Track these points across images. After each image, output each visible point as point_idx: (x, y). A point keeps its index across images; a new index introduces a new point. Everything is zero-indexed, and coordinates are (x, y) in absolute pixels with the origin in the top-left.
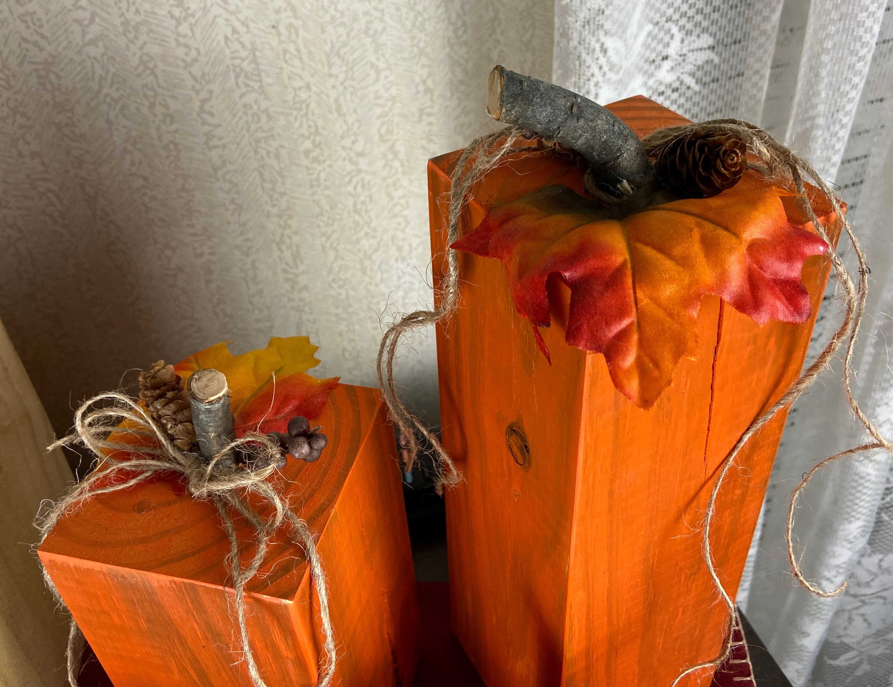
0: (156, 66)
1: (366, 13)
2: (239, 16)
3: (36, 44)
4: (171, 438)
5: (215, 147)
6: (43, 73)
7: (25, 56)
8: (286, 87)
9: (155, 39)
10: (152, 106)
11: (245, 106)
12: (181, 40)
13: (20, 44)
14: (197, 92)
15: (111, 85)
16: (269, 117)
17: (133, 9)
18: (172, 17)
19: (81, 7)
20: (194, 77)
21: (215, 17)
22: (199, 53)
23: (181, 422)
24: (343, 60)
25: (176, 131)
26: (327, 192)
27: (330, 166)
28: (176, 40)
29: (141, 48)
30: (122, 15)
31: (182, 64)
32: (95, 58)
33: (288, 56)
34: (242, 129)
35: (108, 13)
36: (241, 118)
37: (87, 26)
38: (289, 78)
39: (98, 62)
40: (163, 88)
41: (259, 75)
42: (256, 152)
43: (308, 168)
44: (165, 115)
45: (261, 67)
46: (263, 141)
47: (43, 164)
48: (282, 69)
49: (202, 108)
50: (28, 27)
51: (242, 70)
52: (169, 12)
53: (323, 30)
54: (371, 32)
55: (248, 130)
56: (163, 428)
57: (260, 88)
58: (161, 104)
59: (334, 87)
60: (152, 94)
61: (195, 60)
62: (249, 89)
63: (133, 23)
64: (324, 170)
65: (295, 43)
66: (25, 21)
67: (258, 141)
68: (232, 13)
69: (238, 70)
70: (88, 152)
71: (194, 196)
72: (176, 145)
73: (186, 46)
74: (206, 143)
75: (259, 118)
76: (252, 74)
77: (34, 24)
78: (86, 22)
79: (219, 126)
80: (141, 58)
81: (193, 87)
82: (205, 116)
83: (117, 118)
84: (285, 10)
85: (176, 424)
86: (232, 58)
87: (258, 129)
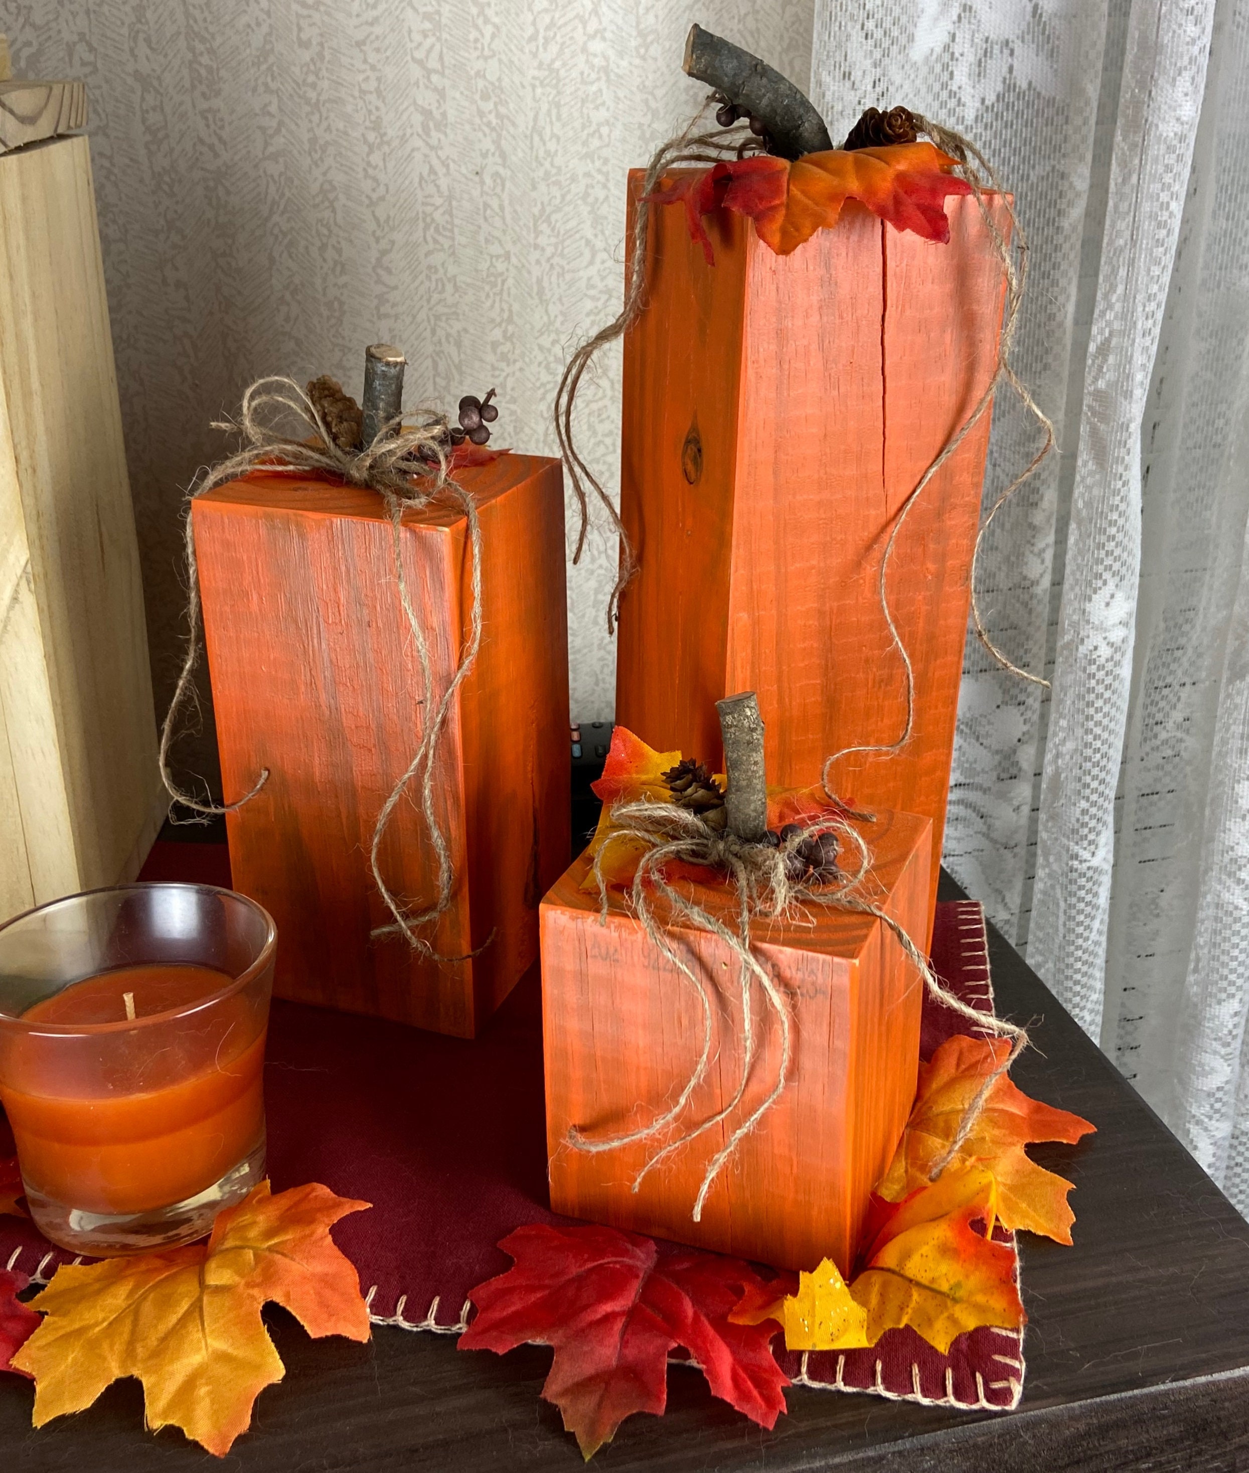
0: (336, 198)
1: (587, 175)
2: (440, 153)
3: (211, 147)
4: (335, 438)
5: (387, 316)
6: (211, 184)
7: (197, 159)
8: (481, 253)
9: (342, 165)
10: (323, 248)
11: (429, 267)
12: (370, 171)
13: (195, 145)
14: (377, 240)
15: (283, 213)
16: (456, 288)
17: (324, 124)
18: (365, 141)
19: (269, 114)
20: (377, 220)
21: (413, 150)
22: (387, 192)
23: (346, 422)
24: (553, 230)
25: (345, 285)
26: (513, 407)
27: (521, 369)
28: (365, 170)
29: (325, 174)
30: (310, 130)
31: (367, 202)
32: (272, 176)
33: (489, 212)
34: (422, 297)
35: (297, 124)
36: (422, 283)
37: (271, 136)
38: (487, 241)
39: (275, 182)
40: (340, 227)
41: (452, 231)
42: (434, 332)
43: (494, 368)
44: (336, 263)
45: (457, 221)
46: (444, 318)
47: (187, 298)
48: (479, 227)
49: (379, 260)
50: (208, 126)
51: (433, 220)
52: (363, 135)
53: (534, 188)
54: (591, 200)
55: (429, 301)
56: (327, 425)
57: (450, 247)
58: (333, 246)
60: (326, 232)
61: (382, 198)
62: (438, 246)
63: (322, 142)
64: (514, 373)
65: (499, 197)
66: (206, 119)
67: (438, 318)
68: (432, 148)
69: (428, 220)
70: (240, 293)
71: (350, 377)
72: (342, 304)
73: (375, 180)
74: (377, 308)
75: (443, 285)
76: (444, 228)
77: (216, 124)
78: (270, 132)
79: (395, 288)
80: (322, 185)
81: (374, 232)
82: (381, 272)
83: (280, 256)
84: (493, 154)
85: (341, 422)
86: (424, 204)
87: (440, 301)
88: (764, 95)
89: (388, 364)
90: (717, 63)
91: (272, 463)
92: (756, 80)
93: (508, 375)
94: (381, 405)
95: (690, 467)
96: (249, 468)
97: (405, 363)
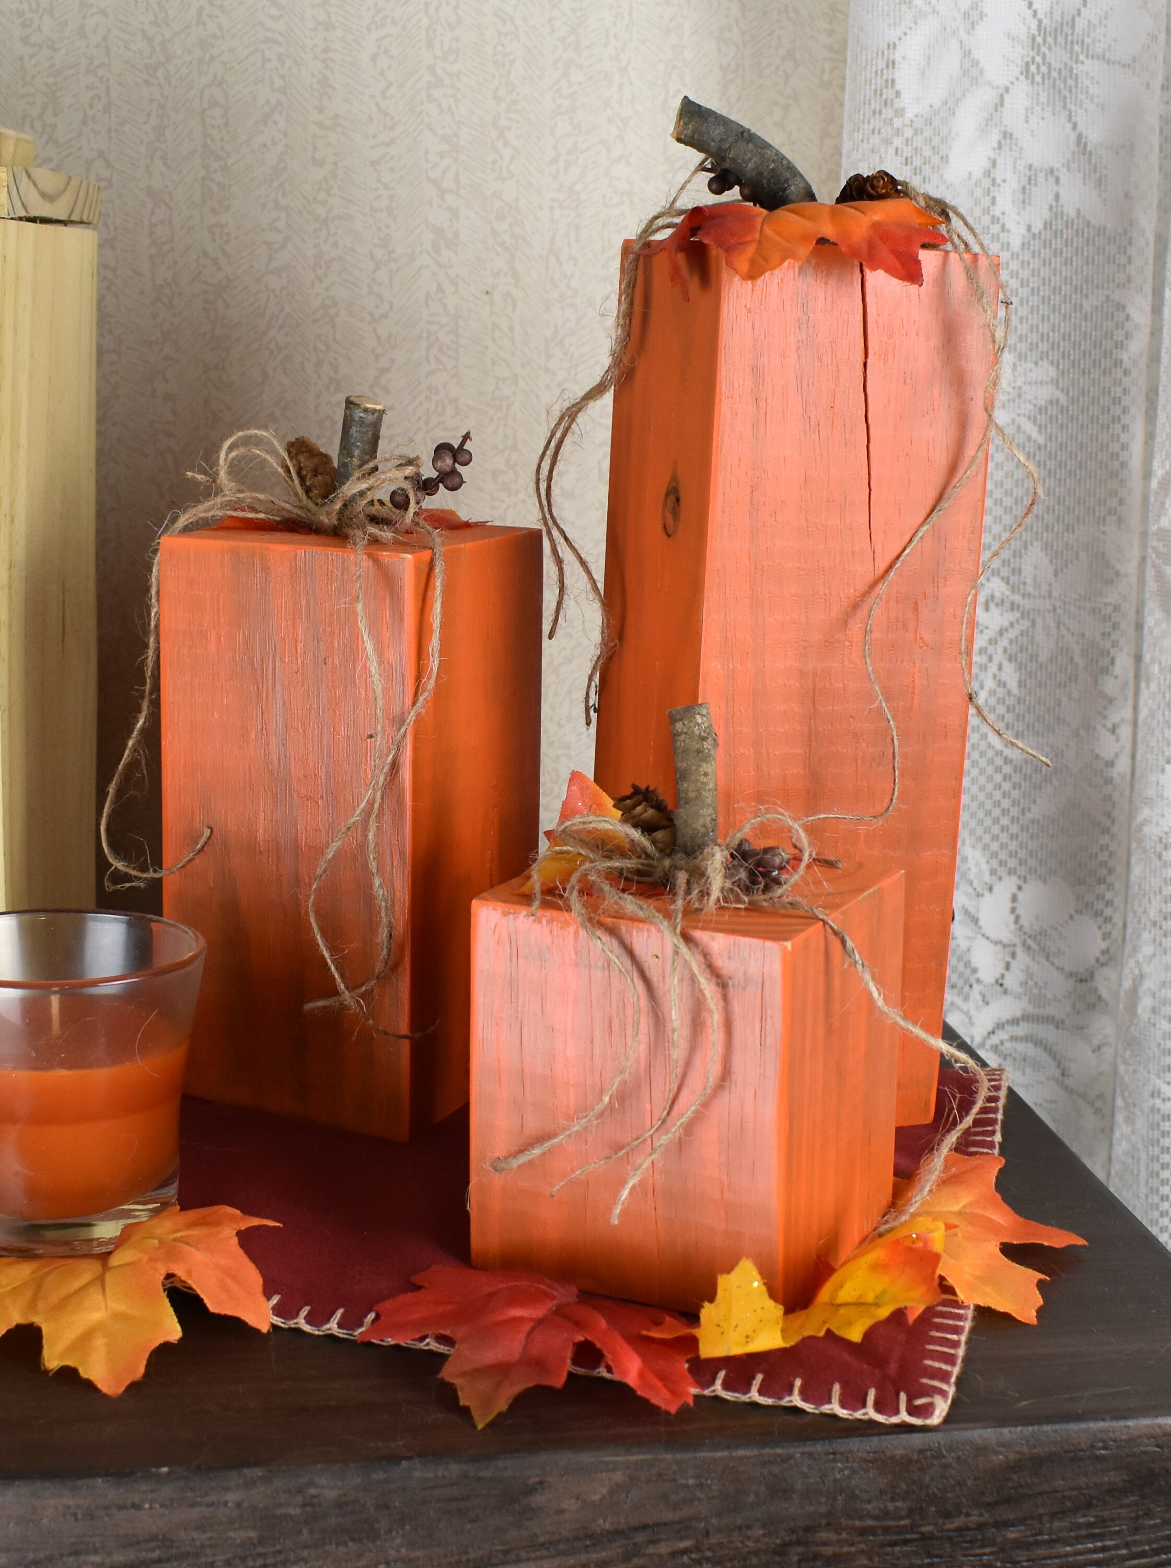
0: (337, 314)
2: (449, 271)
3: (215, 261)
4: (308, 491)
6: (211, 297)
7: (200, 272)
8: (487, 374)
9: (346, 281)
10: (320, 363)
11: (430, 388)
12: (375, 288)
13: (199, 258)
14: (377, 358)
15: (281, 328)
16: (458, 411)
17: (332, 240)
18: (372, 258)
19: (277, 229)
20: (378, 337)
21: (421, 268)
22: (391, 308)
24: (565, 355)
28: (369, 286)
29: (327, 289)
30: (317, 246)
31: (369, 318)
32: (273, 290)
33: (498, 333)
34: (420, 418)
35: (304, 241)
36: (421, 403)
37: (276, 252)
38: (494, 363)
39: (275, 296)
40: (338, 343)
41: (457, 351)
44: (331, 379)
45: (461, 340)
47: (174, 412)
48: (486, 347)
49: (378, 378)
50: (214, 240)
51: (437, 339)
52: (371, 251)
53: (548, 309)
55: (427, 423)
56: (302, 479)
57: (454, 367)
58: (330, 363)
59: (548, 387)
60: (323, 348)
61: (385, 316)
62: (441, 367)
63: (326, 258)
65: (510, 318)
66: (213, 233)
68: (441, 266)
69: (433, 339)
70: (229, 407)
73: (379, 296)
76: (448, 348)
77: (221, 238)
78: (276, 247)
80: (324, 301)
81: (374, 349)
82: (376, 390)
83: (274, 371)
84: (506, 275)
85: (316, 476)
86: (428, 322)
87: (440, 423)
88: (751, 159)
89: (366, 410)
90: (704, 129)
91: (243, 510)
92: (742, 145)
93: (508, 507)
94: (356, 452)
95: (670, 520)
96: (220, 513)
97: (384, 411)
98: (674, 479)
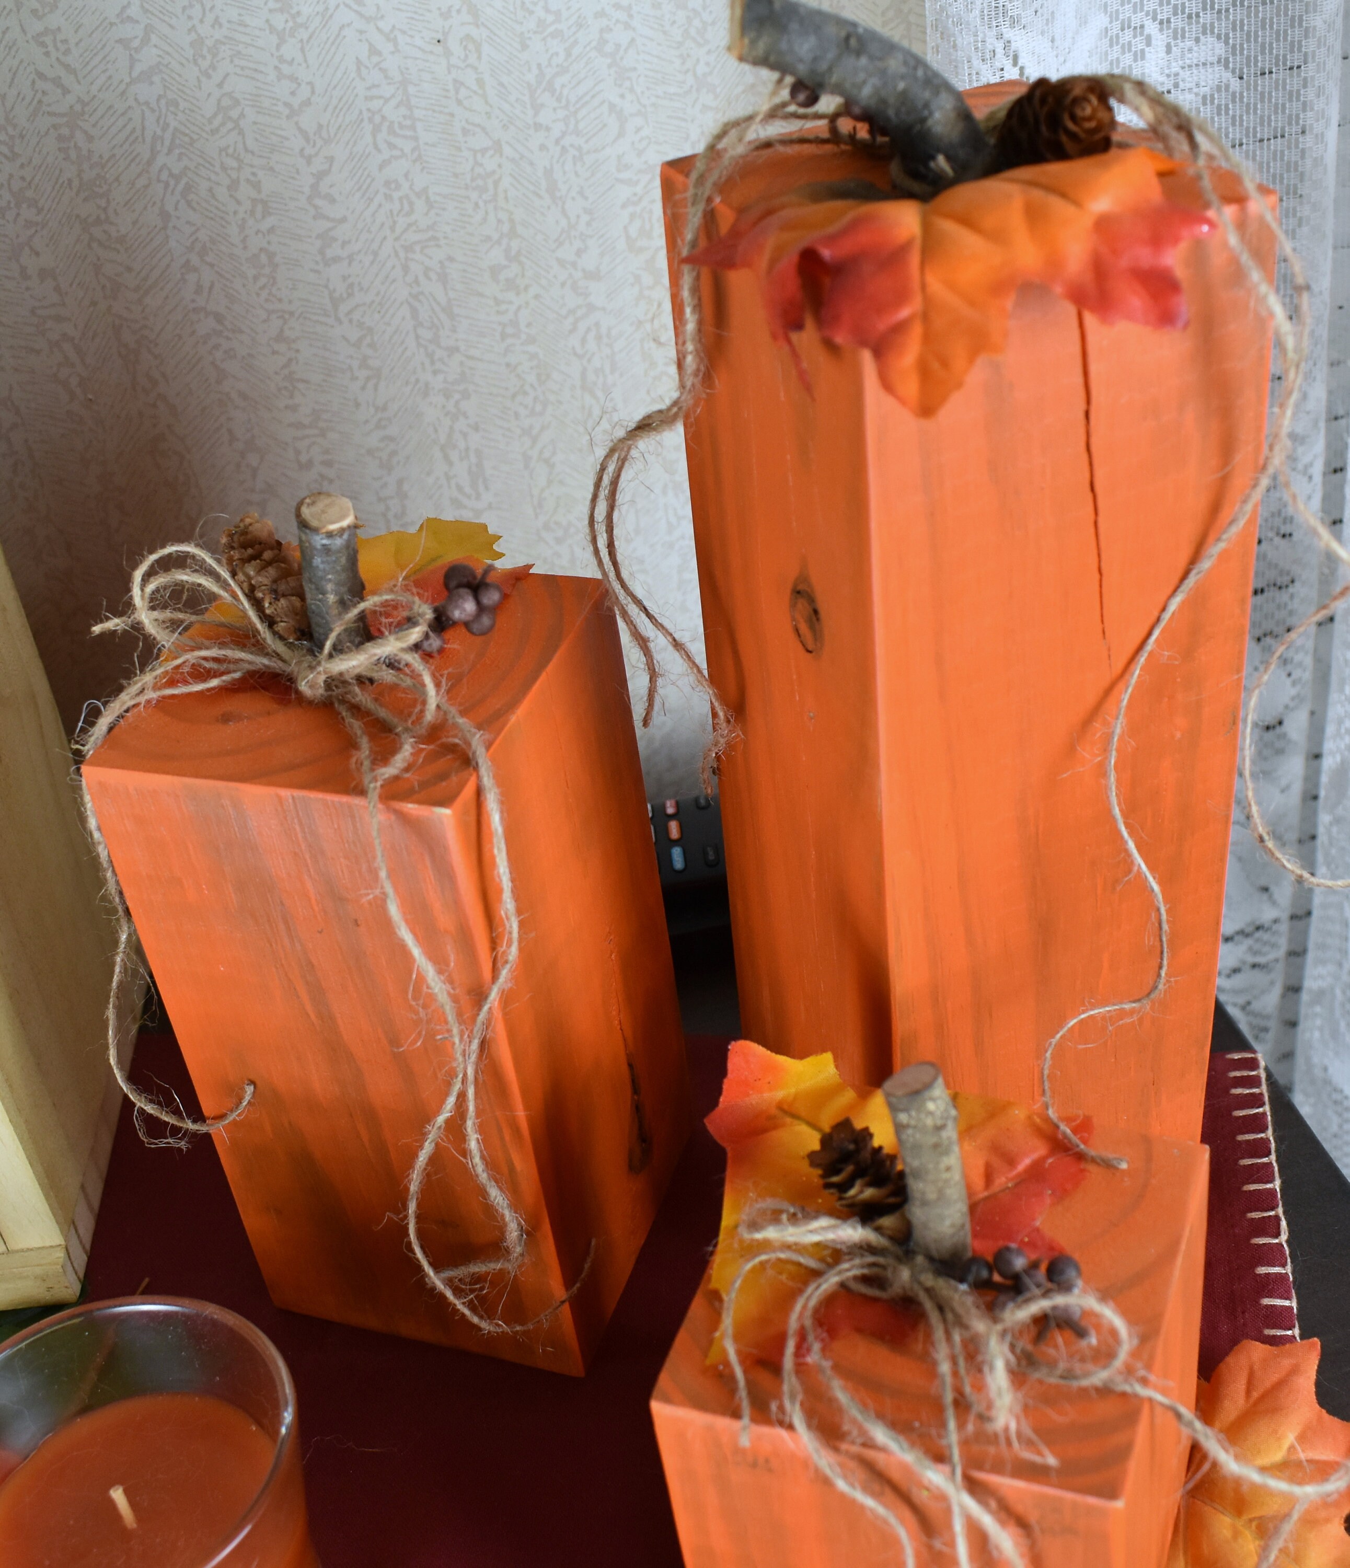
0: (242, 115)
1: (601, 14)
2: (381, 24)
3: (57, 81)
4: (270, 622)
5: (336, 259)
6: (65, 131)
7: (40, 102)
8: (459, 149)
9: (242, 68)
10: (234, 185)
11: (387, 183)
12: (286, 69)
13: (33, 82)
14: (309, 161)
15: (170, 151)
16: (430, 204)
17: (210, 18)
18: (272, 29)
19: (130, 19)
20: (304, 133)
21: (342, 28)
22: (313, 92)
23: (284, 596)
24: (559, 100)
25: (271, 230)
27: (537, 297)
28: (276, 68)
29: (220, 85)
30: (193, 29)
31: (286, 111)
32: (147, 103)
33: (463, 92)
34: (383, 225)
35: (171, 26)
36: (380, 205)
37: (137, 50)
38: (465, 132)
39: (153, 111)
40: (253, 153)
41: (413, 128)
42: (406, 269)
43: (498, 302)
44: (254, 201)
45: (418, 113)
46: (417, 248)
47: (57, 289)
48: (452, 115)
49: (315, 187)
50: (47, 54)
51: (384, 118)
52: (268, 22)
53: (525, 47)
54: (609, 48)
55: (392, 229)
57: (413, 150)
58: (248, 181)
59: (543, 147)
60: (235, 164)
61: (307, 103)
62: (396, 153)
63: (209, 43)
64: (527, 303)
65: (476, 69)
66: (43, 44)
67: (409, 249)
68: (368, 19)
69: (377, 119)
70: (129, 269)
71: (298, 351)
72: (271, 256)
73: (293, 79)
74: (321, 252)
75: (411, 204)
76: (401, 126)
77: (57, 50)
78: (136, 43)
79: (344, 220)
80: (219, 101)
81: (302, 150)
82: (319, 202)
83: (176, 209)
84: (459, 11)
85: (277, 599)
86: (367, 98)
87: (410, 225)
89: (330, 535)
94: (329, 587)
95: (804, 628)
96: (156, 696)
97: (356, 527)
98: (803, 578)
